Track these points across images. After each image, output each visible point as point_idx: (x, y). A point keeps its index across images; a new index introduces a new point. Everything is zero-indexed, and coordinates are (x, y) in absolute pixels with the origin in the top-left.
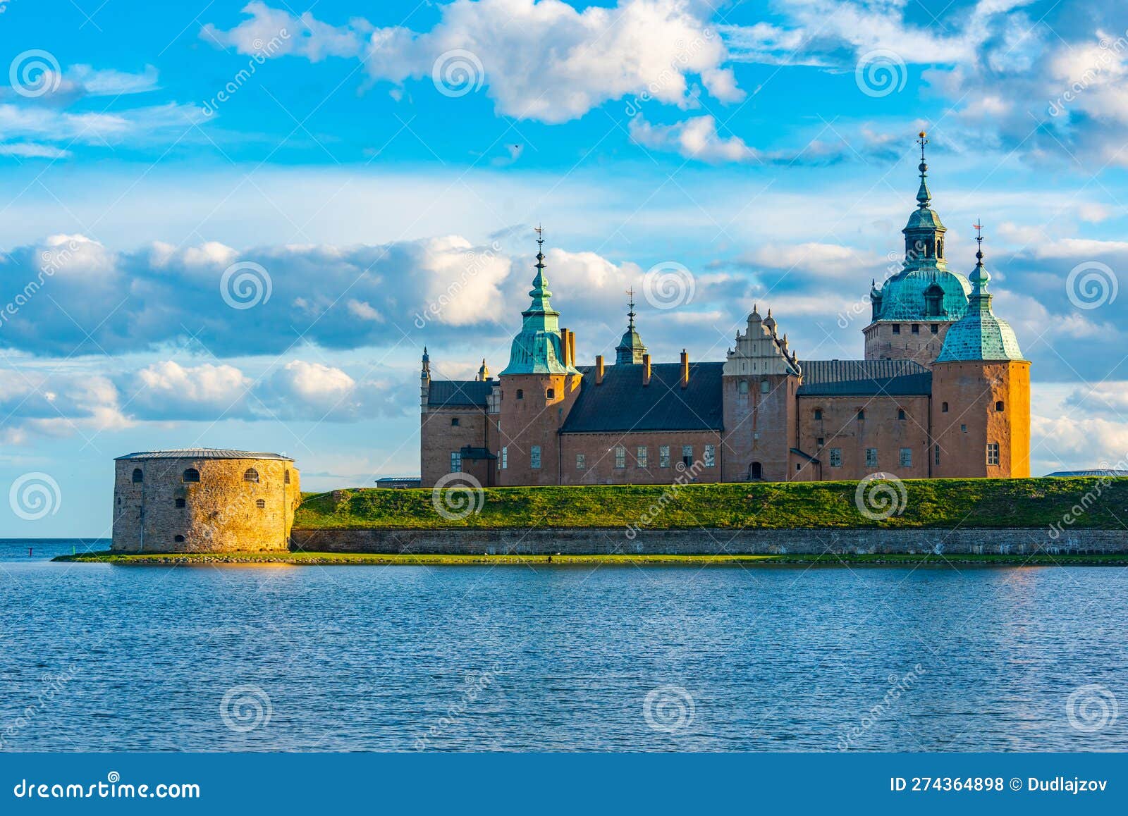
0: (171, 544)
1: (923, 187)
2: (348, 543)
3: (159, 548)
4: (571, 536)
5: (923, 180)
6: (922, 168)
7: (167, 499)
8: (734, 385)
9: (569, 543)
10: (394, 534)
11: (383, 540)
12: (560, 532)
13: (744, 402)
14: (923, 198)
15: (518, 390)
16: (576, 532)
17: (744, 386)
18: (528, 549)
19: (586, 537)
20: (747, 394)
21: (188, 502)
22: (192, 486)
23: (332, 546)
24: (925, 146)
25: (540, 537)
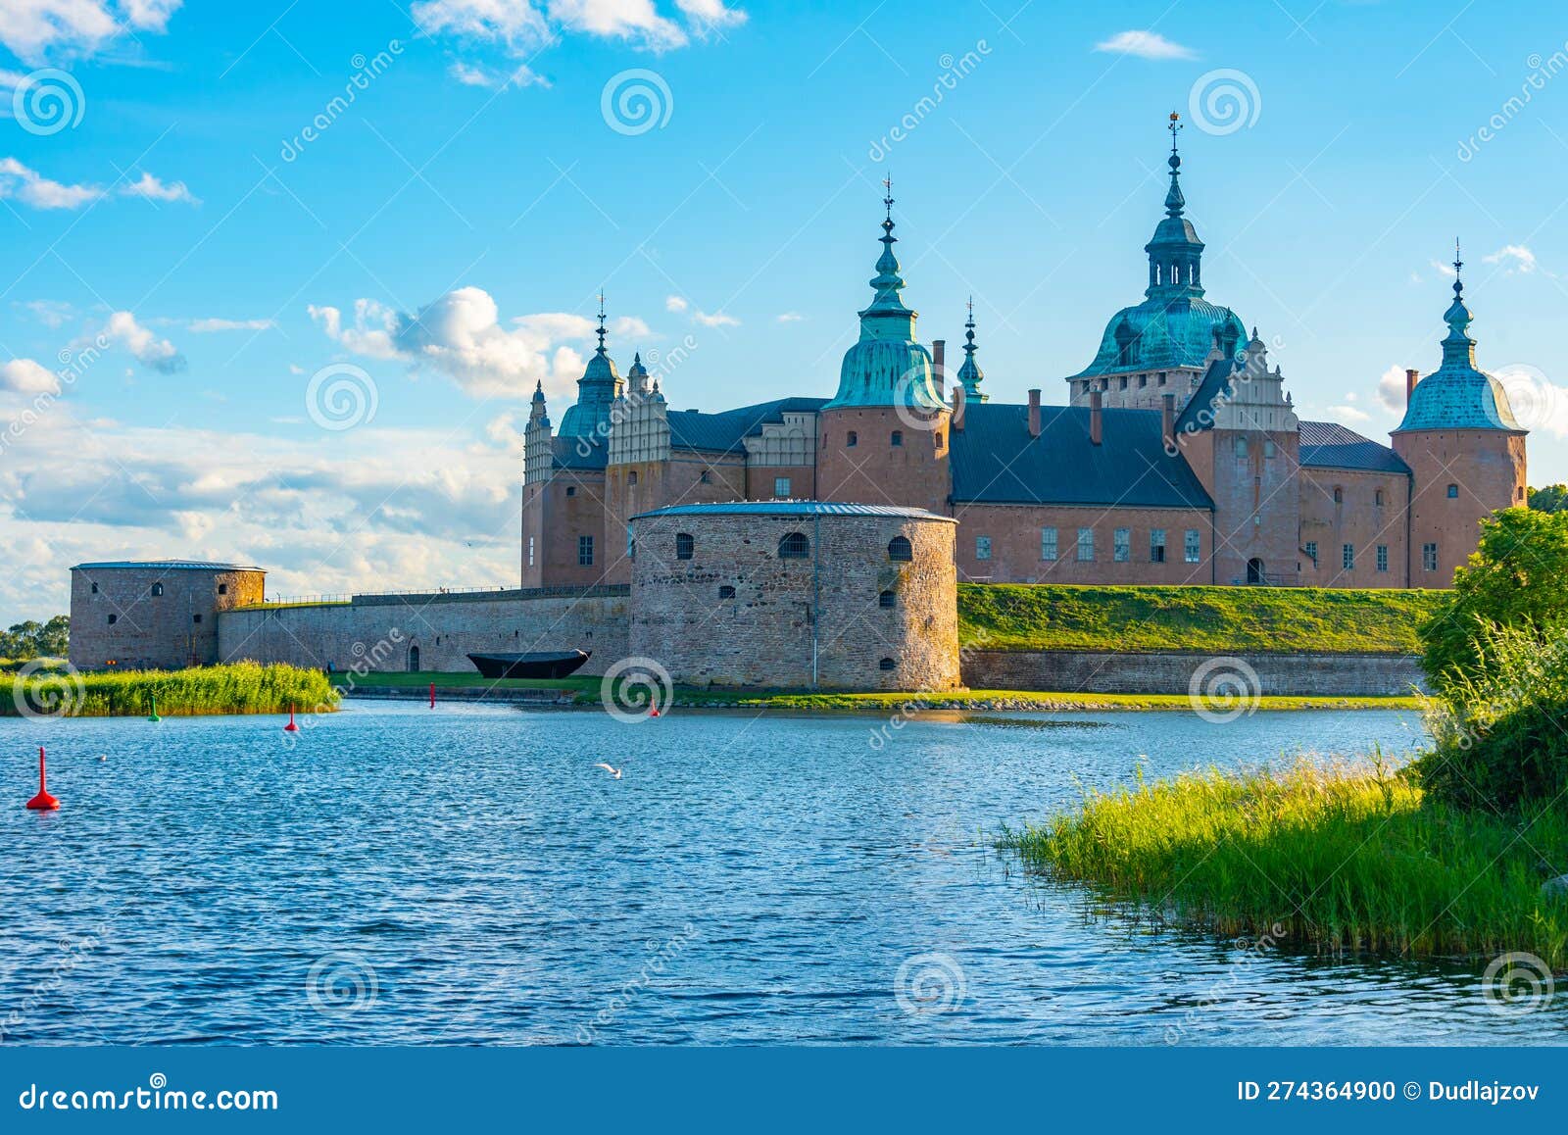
0: (874, 675)
1: (1175, 188)
2: (1011, 674)
3: (850, 682)
4: (1332, 665)
5: (1175, 179)
6: (1175, 161)
7: (864, 591)
8: (1229, 443)
9: (1328, 677)
10: (1079, 659)
11: (1064, 670)
12: (1316, 660)
13: (1242, 469)
14: (1175, 203)
15: (894, 433)
16: (1338, 660)
17: (1241, 446)
18: (1274, 686)
19: (1351, 669)
20: (1245, 457)
21: (899, 597)
22: (904, 568)
23: (986, 679)
24: (1178, 133)
25: (1290, 667)
